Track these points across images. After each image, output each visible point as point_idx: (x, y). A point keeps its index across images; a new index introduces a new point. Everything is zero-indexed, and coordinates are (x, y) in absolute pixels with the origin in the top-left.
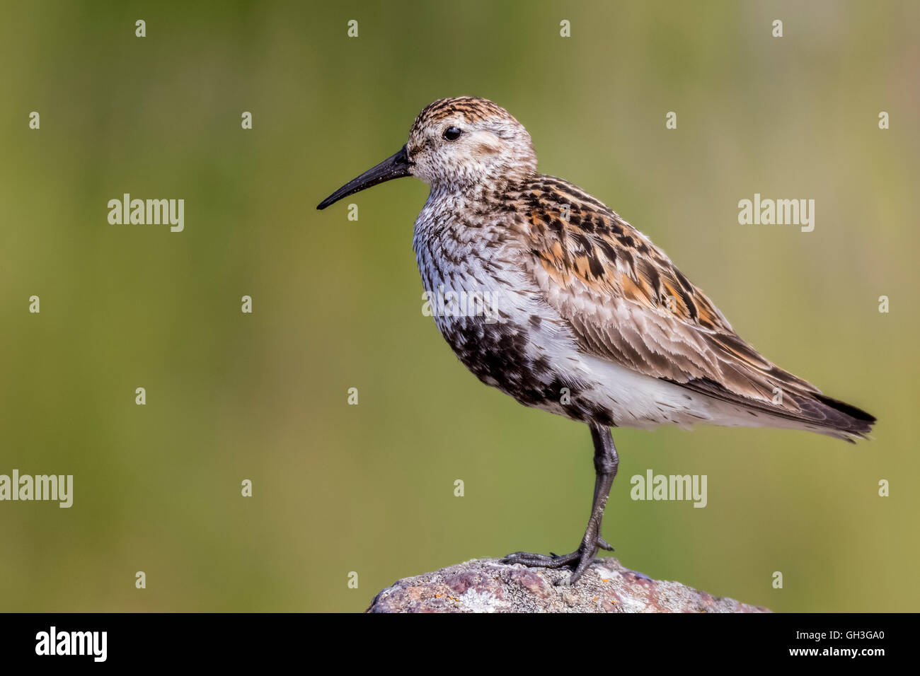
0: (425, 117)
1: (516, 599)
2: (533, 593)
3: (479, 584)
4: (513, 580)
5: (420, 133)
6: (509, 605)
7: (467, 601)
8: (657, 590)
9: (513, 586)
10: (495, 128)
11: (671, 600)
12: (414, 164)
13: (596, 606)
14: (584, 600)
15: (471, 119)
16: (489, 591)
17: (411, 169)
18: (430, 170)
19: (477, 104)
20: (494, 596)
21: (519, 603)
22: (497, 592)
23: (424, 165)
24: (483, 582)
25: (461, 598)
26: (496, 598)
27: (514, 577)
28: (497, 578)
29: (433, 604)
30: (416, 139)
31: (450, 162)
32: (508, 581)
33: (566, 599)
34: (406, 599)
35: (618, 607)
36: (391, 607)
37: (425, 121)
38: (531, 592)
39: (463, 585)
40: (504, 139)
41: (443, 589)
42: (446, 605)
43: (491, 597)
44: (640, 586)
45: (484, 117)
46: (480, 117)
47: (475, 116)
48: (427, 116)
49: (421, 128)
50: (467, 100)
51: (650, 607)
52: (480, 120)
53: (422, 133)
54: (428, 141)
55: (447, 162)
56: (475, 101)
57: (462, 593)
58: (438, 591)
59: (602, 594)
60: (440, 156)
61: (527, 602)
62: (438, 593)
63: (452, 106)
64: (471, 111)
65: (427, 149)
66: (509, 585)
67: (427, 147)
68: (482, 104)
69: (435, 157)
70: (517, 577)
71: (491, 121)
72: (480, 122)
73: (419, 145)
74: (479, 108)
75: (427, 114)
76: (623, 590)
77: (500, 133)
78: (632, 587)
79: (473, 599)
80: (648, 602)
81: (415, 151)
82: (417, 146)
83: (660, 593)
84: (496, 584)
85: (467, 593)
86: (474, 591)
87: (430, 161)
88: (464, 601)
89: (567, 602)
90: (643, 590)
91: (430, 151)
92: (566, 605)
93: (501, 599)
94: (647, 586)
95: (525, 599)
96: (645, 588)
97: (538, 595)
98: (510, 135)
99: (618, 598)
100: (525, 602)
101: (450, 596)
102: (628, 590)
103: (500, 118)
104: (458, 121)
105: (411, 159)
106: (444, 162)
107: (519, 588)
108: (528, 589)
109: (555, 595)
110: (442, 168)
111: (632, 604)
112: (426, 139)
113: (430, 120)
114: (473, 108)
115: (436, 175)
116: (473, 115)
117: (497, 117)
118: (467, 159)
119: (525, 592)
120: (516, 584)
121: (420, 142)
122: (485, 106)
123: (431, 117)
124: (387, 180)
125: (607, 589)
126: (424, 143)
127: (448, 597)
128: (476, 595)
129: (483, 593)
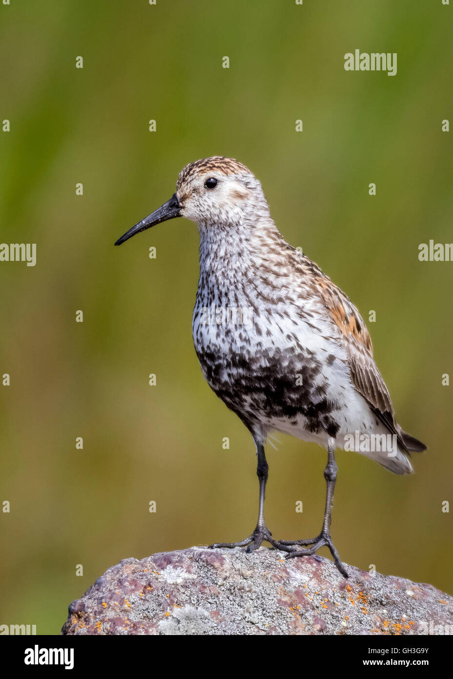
0: (191, 172)
1: (202, 572)
2: (216, 569)
3: (176, 562)
4: (201, 559)
5: (187, 184)
6: (195, 577)
7: (166, 575)
8: (323, 568)
9: (201, 563)
10: (244, 179)
11: (332, 575)
12: (183, 208)
13: (267, 578)
14: (257, 574)
15: (227, 173)
16: (182, 567)
17: (182, 212)
18: (198, 212)
19: (229, 162)
20: (185, 570)
21: (204, 576)
22: (188, 568)
23: (193, 208)
24: (179, 560)
25: (162, 572)
26: (186, 572)
27: (203, 556)
28: (191, 558)
29: (139, 577)
30: (185, 189)
31: (213, 206)
32: (198, 560)
33: (242, 573)
34: (121, 573)
35: (285, 580)
36: (108, 579)
37: (192, 175)
38: (214, 568)
39: (166, 563)
40: (249, 188)
41: (150, 566)
42: (149, 577)
43: (183, 571)
44: (309, 565)
45: (235, 172)
46: (233, 171)
47: (229, 171)
48: (194, 171)
49: (189, 180)
50: (221, 159)
51: (313, 580)
52: (233, 174)
53: (189, 184)
54: (194, 190)
55: (211, 206)
56: (227, 160)
57: (163, 569)
58: (146, 567)
59: (274, 570)
60: (205, 201)
61: (211, 575)
62: (146, 569)
63: (211, 164)
64: (225, 168)
65: (194, 196)
66: (198, 562)
67: (194, 194)
68: (232, 162)
69: (201, 202)
70: (205, 557)
71: (241, 175)
72: (233, 175)
73: (187, 193)
74: (231, 164)
75: (193, 170)
76: (294, 568)
77: (247, 184)
78: (303, 566)
79: (170, 573)
80: (311, 576)
81: (184, 198)
82: (185, 194)
83: (325, 570)
84: (189, 562)
85: (166, 568)
86: (172, 567)
87: (198, 206)
88: (164, 575)
89: (243, 576)
90: (311, 568)
91: (196, 197)
92: (242, 577)
93: (190, 572)
94: (315, 565)
95: (209, 573)
96: (313, 566)
97: (220, 570)
98: (253, 186)
99: (288, 573)
100: (209, 575)
101: (154, 571)
102: (298, 568)
103: (246, 172)
104: (217, 174)
105: (181, 204)
106: (209, 206)
107: (206, 565)
108: (212, 565)
109: (234, 570)
110: (208, 210)
111: (299, 578)
112: (192, 189)
113: (196, 174)
114: (227, 165)
115: (203, 215)
116: (227, 170)
117: (244, 171)
118: (227, 204)
119: (210, 568)
120: (203, 562)
121: (188, 191)
122: (235, 163)
123: (197, 172)
124: (164, 220)
125: (280, 566)
126: (191, 192)
127: (153, 571)
128: (172, 570)
129: (178, 568)
